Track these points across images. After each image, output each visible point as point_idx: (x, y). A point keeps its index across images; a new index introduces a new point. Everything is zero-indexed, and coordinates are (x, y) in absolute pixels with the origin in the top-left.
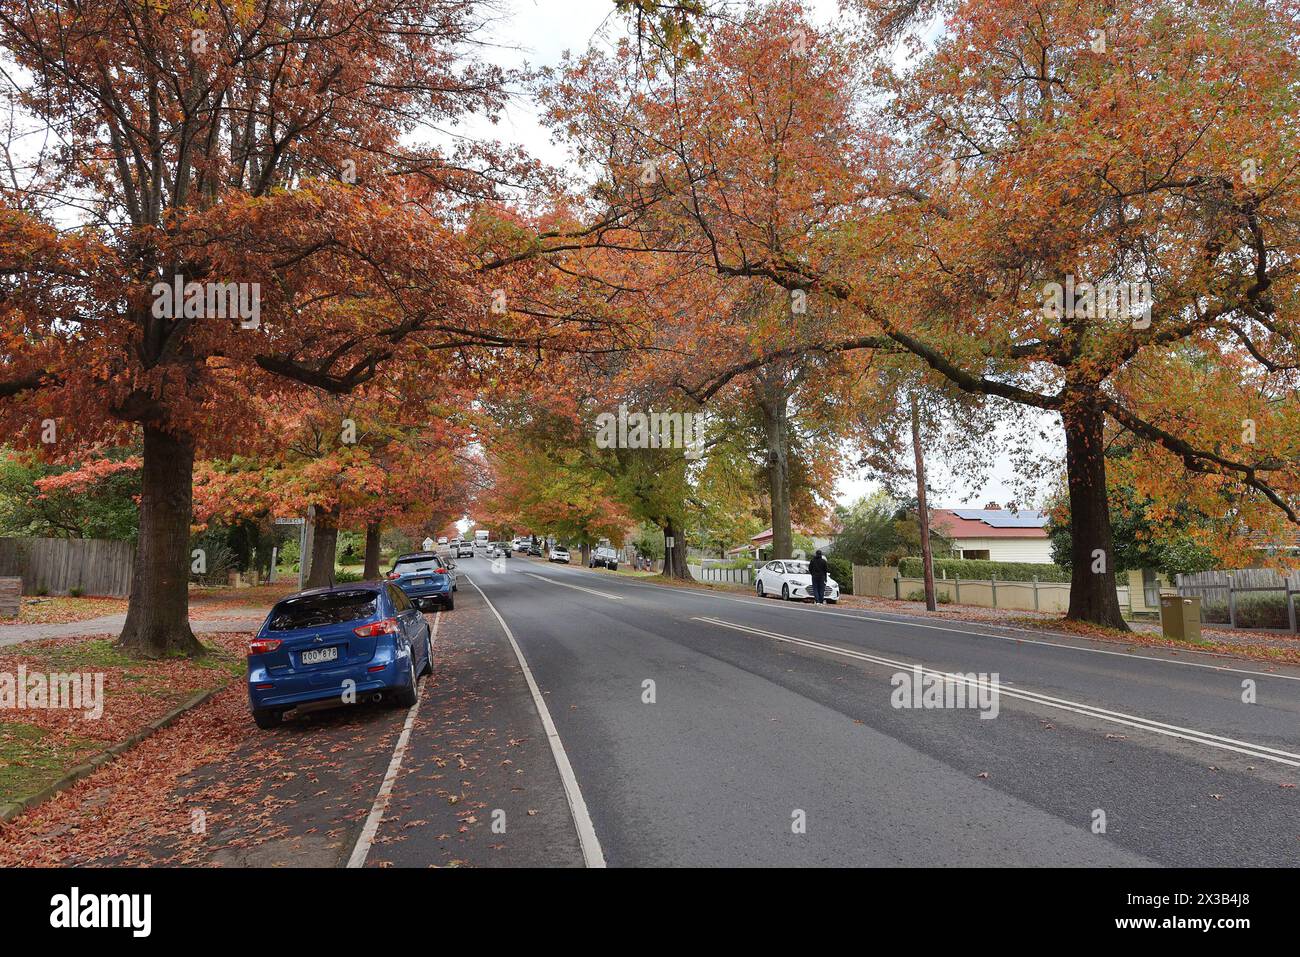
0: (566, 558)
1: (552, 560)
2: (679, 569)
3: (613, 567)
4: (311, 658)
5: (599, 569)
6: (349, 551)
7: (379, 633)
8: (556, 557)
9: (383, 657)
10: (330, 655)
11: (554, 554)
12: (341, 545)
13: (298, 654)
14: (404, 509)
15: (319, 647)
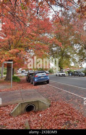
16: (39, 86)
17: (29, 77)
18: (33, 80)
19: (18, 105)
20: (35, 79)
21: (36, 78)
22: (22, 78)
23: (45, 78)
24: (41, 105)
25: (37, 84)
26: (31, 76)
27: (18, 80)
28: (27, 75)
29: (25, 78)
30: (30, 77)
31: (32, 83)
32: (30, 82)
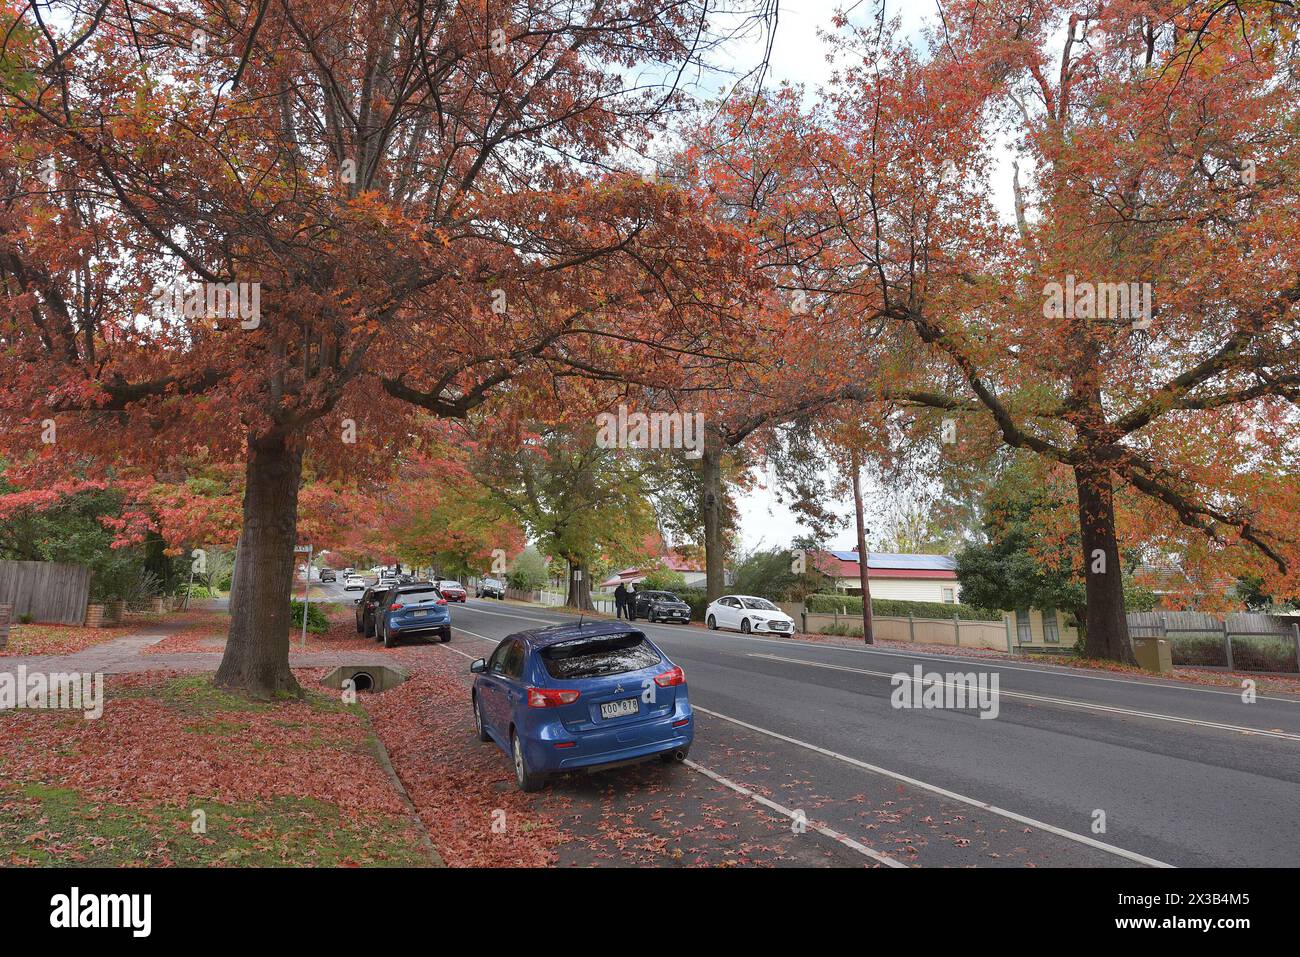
2: (583, 601)
16: (405, 648)
17: (369, 611)
18: (385, 623)
19: (336, 669)
20: (392, 620)
21: (395, 615)
22: (335, 616)
23: (434, 615)
24: (387, 677)
25: (399, 639)
26: (377, 604)
27: (317, 625)
28: (363, 601)
29: (350, 616)
30: (374, 608)
31: (381, 639)
32: (370, 635)
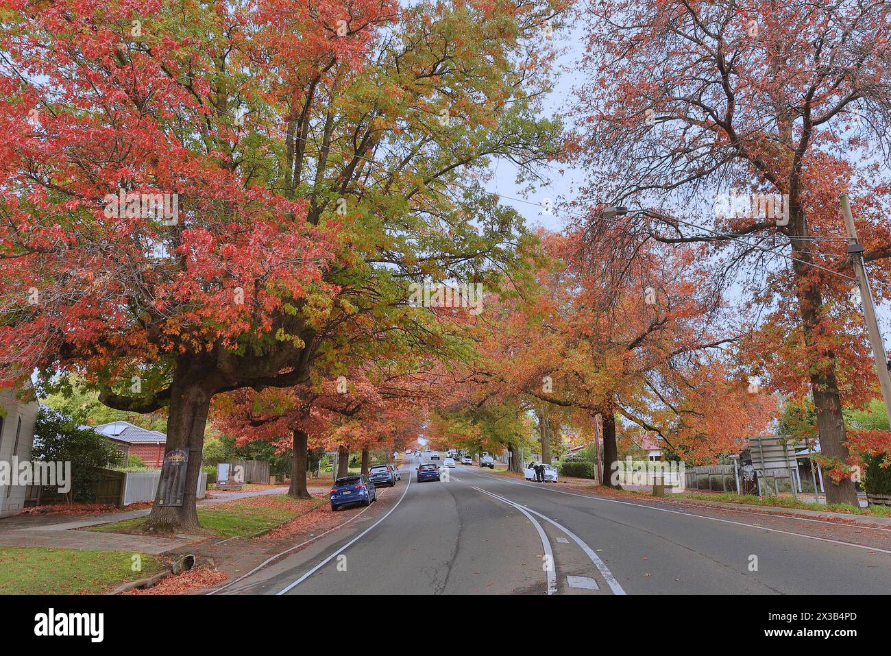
0: (470, 462)
1: (463, 464)
2: (516, 468)
3: (491, 467)
4: (345, 493)
5: (484, 467)
6: (354, 460)
7: (360, 487)
8: (465, 462)
9: (361, 493)
10: (349, 492)
11: (464, 460)
12: (351, 458)
13: (342, 492)
14: (379, 440)
15: (347, 491)
